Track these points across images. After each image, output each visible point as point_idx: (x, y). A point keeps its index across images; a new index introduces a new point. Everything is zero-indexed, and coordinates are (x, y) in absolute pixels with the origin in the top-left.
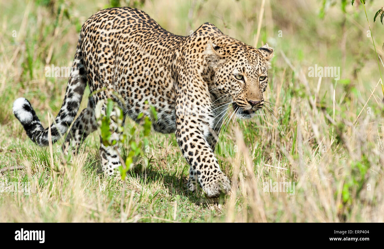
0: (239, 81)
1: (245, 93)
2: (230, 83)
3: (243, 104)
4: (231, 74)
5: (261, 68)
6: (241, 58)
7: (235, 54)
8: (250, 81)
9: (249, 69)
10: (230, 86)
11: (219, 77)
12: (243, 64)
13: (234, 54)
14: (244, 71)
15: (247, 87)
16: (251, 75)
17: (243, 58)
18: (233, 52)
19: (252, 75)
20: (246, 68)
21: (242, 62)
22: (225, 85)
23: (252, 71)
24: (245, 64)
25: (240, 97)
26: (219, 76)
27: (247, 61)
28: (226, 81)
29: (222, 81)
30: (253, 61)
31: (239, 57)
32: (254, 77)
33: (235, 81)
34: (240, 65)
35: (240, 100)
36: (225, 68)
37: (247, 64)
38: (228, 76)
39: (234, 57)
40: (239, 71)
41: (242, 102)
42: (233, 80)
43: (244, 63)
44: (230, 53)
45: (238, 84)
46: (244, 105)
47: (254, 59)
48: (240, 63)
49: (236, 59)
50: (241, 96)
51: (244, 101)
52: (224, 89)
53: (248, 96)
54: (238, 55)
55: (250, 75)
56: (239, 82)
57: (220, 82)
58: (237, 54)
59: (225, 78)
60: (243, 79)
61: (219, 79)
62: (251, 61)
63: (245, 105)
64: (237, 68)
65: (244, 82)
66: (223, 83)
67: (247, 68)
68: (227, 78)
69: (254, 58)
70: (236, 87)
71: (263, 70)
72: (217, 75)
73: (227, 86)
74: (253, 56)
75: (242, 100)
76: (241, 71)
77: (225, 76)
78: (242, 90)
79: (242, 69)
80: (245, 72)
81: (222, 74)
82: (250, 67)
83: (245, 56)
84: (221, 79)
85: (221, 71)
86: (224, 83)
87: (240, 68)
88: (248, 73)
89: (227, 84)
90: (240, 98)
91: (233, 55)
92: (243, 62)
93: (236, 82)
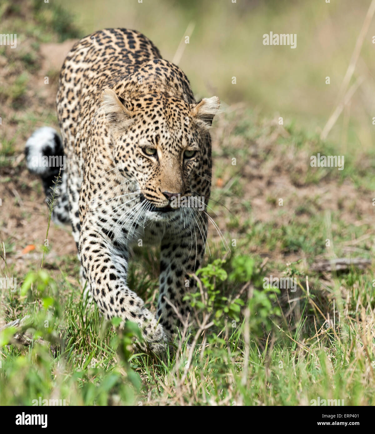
0: (150, 158)
1: (158, 179)
2: (134, 161)
4: (137, 145)
5: (186, 136)
6: (157, 118)
7: (150, 110)
8: (167, 159)
9: (167, 138)
10: (135, 165)
11: (119, 149)
12: (157, 129)
13: (148, 110)
14: (157, 141)
15: (162, 168)
16: (168, 149)
17: (160, 119)
19: (171, 149)
20: (161, 135)
21: (157, 125)
23: (171, 141)
24: (160, 129)
26: (120, 146)
27: (165, 124)
28: (130, 157)
30: (175, 124)
31: (154, 116)
32: (174, 151)
34: (152, 130)
35: (149, 189)
36: (131, 134)
37: (164, 130)
38: (132, 149)
39: (147, 115)
40: (149, 141)
42: (140, 155)
44: (143, 108)
46: (155, 199)
47: (176, 122)
48: (154, 126)
49: (148, 120)
50: (151, 183)
52: (126, 169)
53: (162, 184)
54: (153, 113)
55: (166, 149)
56: (148, 160)
58: (153, 110)
60: (155, 154)
62: (171, 125)
64: (148, 136)
65: (158, 160)
66: (124, 159)
67: (164, 136)
68: (131, 152)
69: (176, 119)
70: (144, 167)
71: (190, 139)
73: (131, 164)
74: (175, 115)
75: (152, 190)
76: (152, 141)
77: (129, 148)
78: (153, 174)
79: (154, 137)
80: (160, 144)
81: (124, 145)
82: (168, 135)
83: (163, 115)
84: (122, 153)
85: (124, 138)
86: (127, 160)
87: (151, 137)
88: (164, 144)
89: (131, 162)
90: (149, 187)
92: (159, 125)
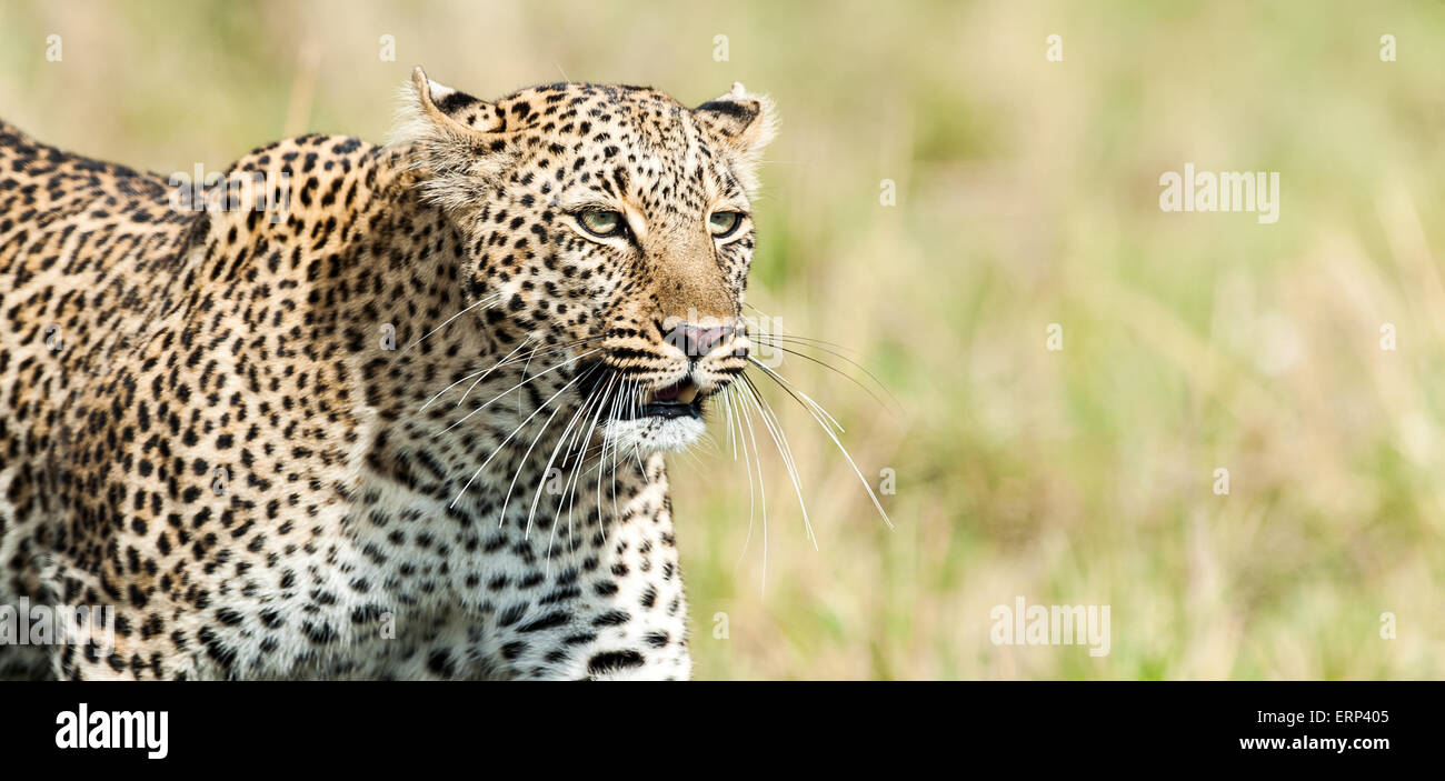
0: (603, 241)
1: (646, 295)
2: (551, 262)
3: (641, 353)
4: (555, 210)
5: (712, 167)
6: (597, 127)
7: (562, 117)
8: (666, 231)
9: (650, 172)
10: (554, 277)
11: (485, 244)
12: (611, 152)
13: (554, 118)
14: (622, 185)
15: (653, 262)
16: (663, 203)
17: (612, 127)
18: (550, 111)
19: (671, 200)
20: (632, 168)
21: (607, 143)
22: (525, 276)
23: (668, 181)
24: (624, 153)
25: (620, 318)
26: (488, 237)
27: (634, 138)
28: (530, 256)
29: (508, 261)
30: (666, 134)
31: (585, 128)
32: (682, 207)
33: (581, 244)
34: (596, 158)
35: (621, 333)
36: (518, 191)
37: (636, 150)
38: (536, 229)
39: (556, 131)
40: (596, 188)
41: (636, 343)
42: (568, 237)
43: (622, 145)
44: (535, 116)
45: (599, 260)
47: (667, 130)
48: (599, 148)
49: (569, 140)
50: (624, 313)
51: (643, 334)
52: (517, 303)
53: (664, 305)
54: (577, 121)
55: (657, 203)
56: (600, 246)
57: (492, 271)
58: (573, 113)
59: (522, 243)
60: (622, 227)
61: (485, 259)
62: (656, 137)
63: (651, 356)
64: (586, 178)
65: (633, 239)
66: (509, 270)
67: (640, 170)
68: (534, 239)
69: (665, 120)
70: (587, 275)
71: (723, 178)
72: (474, 242)
73: (534, 280)
74: (659, 114)
76: (607, 185)
77: (524, 232)
78: (624, 285)
79: (609, 176)
80: (632, 191)
81: (503, 228)
82: (655, 163)
83: (617, 118)
84: (497, 254)
85: (495, 210)
86: (518, 271)
87: (600, 175)
88: (647, 191)
89: (534, 270)
90: (618, 325)
91: (550, 126)
92: (615, 141)
93: (588, 248)
